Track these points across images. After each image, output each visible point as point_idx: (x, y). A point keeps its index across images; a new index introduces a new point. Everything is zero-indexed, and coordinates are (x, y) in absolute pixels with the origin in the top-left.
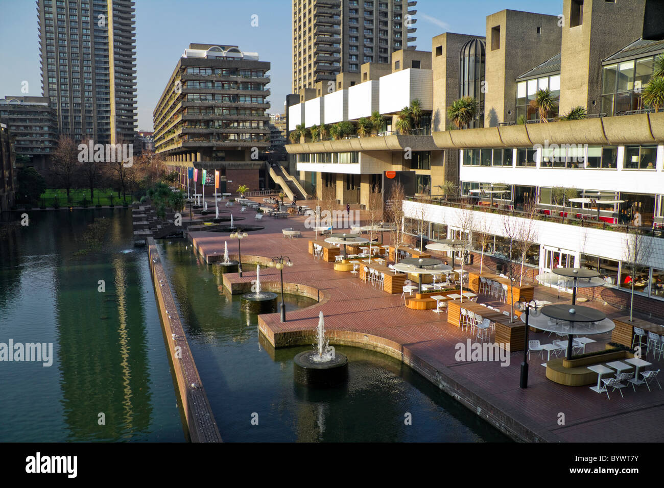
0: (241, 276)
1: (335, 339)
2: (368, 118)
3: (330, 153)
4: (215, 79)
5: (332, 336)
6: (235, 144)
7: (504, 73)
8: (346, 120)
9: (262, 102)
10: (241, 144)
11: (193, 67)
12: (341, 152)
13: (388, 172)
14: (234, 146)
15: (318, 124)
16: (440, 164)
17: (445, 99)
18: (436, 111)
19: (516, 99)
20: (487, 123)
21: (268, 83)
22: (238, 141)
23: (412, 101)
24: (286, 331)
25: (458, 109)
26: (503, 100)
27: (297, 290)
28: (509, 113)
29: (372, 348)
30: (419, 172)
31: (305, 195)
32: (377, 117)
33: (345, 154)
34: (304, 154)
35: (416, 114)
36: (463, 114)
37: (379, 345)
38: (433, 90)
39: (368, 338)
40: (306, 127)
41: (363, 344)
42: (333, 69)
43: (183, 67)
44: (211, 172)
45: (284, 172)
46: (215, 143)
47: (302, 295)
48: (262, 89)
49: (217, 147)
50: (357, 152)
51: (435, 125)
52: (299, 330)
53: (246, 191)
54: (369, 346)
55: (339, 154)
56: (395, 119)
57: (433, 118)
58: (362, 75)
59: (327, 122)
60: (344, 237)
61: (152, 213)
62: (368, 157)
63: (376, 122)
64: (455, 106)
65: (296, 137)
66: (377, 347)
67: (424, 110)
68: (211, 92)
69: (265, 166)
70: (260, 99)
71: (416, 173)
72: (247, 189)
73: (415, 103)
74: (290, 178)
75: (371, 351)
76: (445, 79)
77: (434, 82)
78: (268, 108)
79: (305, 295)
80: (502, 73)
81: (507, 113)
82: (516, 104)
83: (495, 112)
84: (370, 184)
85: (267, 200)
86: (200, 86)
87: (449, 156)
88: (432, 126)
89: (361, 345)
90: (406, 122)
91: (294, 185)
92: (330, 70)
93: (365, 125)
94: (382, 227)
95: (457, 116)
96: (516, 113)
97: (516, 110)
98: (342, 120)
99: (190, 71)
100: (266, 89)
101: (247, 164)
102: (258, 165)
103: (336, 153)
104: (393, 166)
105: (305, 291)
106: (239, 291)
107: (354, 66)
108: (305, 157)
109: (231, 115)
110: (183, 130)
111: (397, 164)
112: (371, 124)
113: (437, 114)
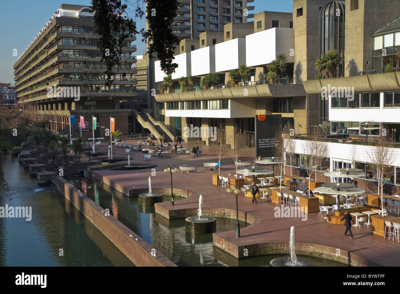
0: (173, 204)
1: (285, 249)
2: (237, 70)
3: (200, 101)
4: (87, 37)
5: (282, 247)
6: (107, 94)
7: (363, 30)
8: (213, 73)
9: (129, 57)
10: (112, 94)
11: (68, 25)
12: (210, 100)
13: (260, 115)
14: (105, 96)
15: (185, 76)
16: (303, 108)
17: (306, 53)
18: (298, 63)
19: (373, 51)
20: (347, 73)
21: (134, 40)
22: (109, 92)
23: (278, 55)
24: (246, 245)
25: (325, 61)
26: (362, 53)
27: (224, 214)
28: (367, 63)
29: (318, 256)
30: (284, 115)
31: (172, 138)
32: (244, 69)
33: (215, 102)
34: (172, 102)
35: (282, 66)
36: (329, 65)
37: (325, 252)
38: (294, 45)
39: (313, 247)
40: (172, 79)
41: (310, 252)
42: (184, 27)
43: (58, 25)
44: (88, 120)
45: (150, 118)
46: (89, 93)
47: (229, 218)
48: (129, 46)
49: (90, 97)
50: (227, 100)
51: (297, 75)
52: (256, 243)
53: (119, 135)
54: (315, 254)
55: (208, 101)
56: (259, 71)
57: (295, 69)
58: (225, 34)
59: (194, 74)
60: (253, 169)
61: (42, 156)
62: (236, 103)
63: (243, 74)
64: (322, 58)
65: (164, 87)
66: (323, 254)
67: (288, 63)
68: (85, 49)
69: (133, 112)
70: (127, 55)
71: (282, 116)
72: (121, 133)
73: (280, 57)
74: (157, 124)
75: (317, 258)
76: (306, 36)
77: (295, 38)
78: (135, 63)
79: (232, 217)
80: (361, 30)
81: (366, 62)
82: (373, 55)
83: (355, 63)
84: (234, 126)
85: (141, 142)
86: (74, 43)
87: (310, 101)
88: (294, 76)
89: (307, 254)
90: (274, 73)
91: (161, 129)
92: (182, 29)
93: (235, 77)
94: (273, 161)
95: (325, 67)
96: (373, 62)
97: (373, 60)
98: (209, 73)
99: (64, 29)
100: (132, 46)
101: (118, 112)
102: (127, 112)
103: (205, 101)
104: (257, 110)
105: (232, 214)
106: (175, 216)
107: (202, 25)
108: (173, 105)
109: (102, 69)
110: (60, 82)
111: (261, 109)
112: (239, 75)
113: (299, 66)
